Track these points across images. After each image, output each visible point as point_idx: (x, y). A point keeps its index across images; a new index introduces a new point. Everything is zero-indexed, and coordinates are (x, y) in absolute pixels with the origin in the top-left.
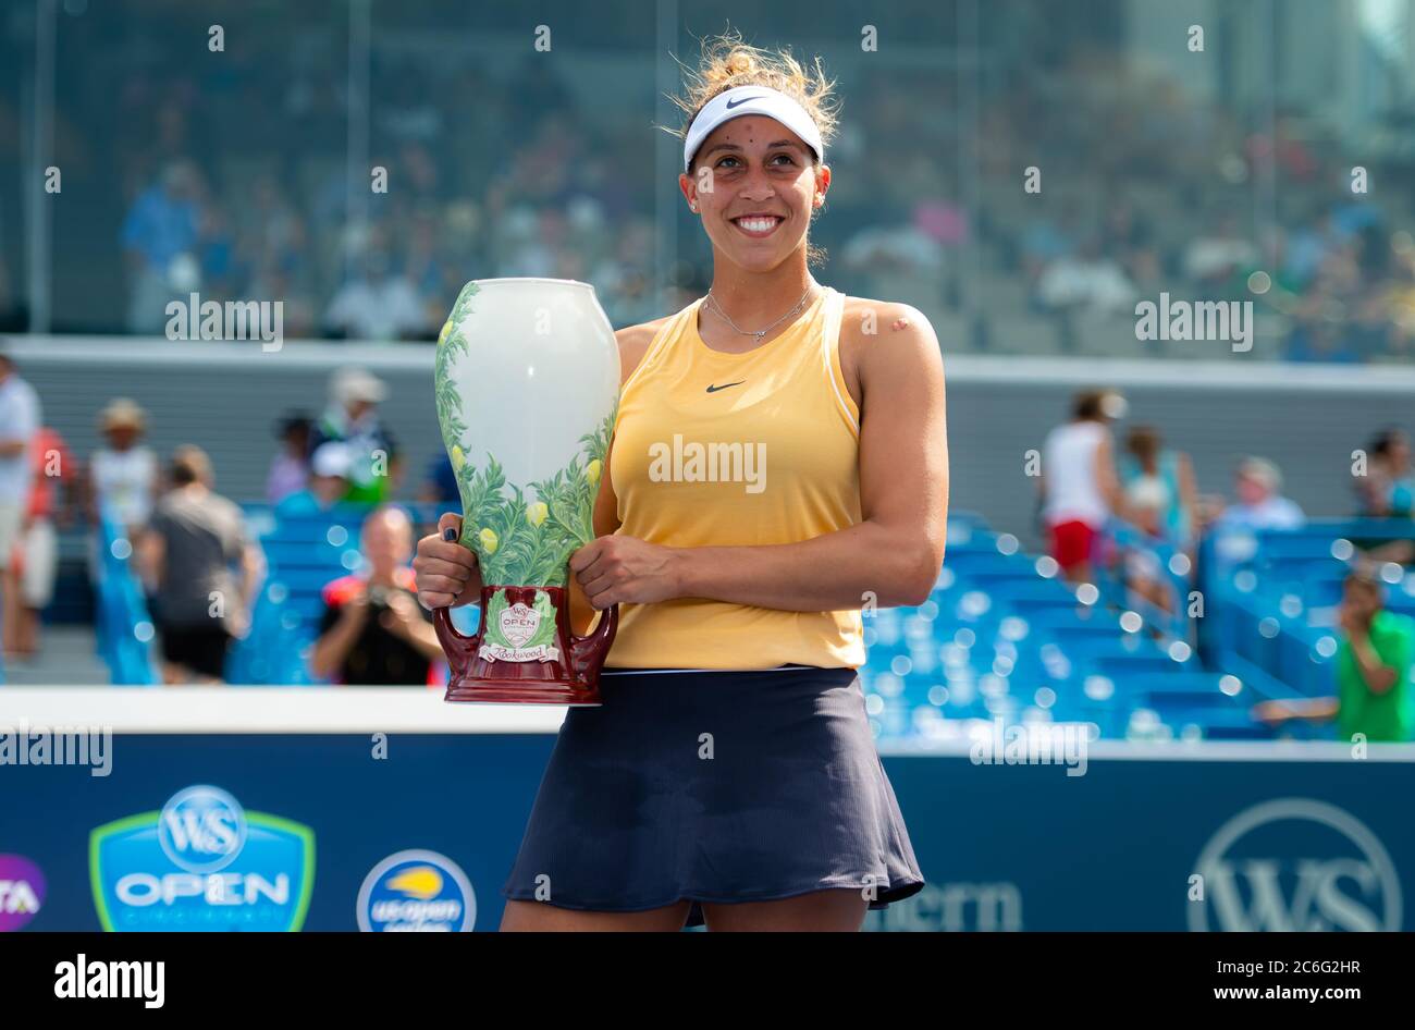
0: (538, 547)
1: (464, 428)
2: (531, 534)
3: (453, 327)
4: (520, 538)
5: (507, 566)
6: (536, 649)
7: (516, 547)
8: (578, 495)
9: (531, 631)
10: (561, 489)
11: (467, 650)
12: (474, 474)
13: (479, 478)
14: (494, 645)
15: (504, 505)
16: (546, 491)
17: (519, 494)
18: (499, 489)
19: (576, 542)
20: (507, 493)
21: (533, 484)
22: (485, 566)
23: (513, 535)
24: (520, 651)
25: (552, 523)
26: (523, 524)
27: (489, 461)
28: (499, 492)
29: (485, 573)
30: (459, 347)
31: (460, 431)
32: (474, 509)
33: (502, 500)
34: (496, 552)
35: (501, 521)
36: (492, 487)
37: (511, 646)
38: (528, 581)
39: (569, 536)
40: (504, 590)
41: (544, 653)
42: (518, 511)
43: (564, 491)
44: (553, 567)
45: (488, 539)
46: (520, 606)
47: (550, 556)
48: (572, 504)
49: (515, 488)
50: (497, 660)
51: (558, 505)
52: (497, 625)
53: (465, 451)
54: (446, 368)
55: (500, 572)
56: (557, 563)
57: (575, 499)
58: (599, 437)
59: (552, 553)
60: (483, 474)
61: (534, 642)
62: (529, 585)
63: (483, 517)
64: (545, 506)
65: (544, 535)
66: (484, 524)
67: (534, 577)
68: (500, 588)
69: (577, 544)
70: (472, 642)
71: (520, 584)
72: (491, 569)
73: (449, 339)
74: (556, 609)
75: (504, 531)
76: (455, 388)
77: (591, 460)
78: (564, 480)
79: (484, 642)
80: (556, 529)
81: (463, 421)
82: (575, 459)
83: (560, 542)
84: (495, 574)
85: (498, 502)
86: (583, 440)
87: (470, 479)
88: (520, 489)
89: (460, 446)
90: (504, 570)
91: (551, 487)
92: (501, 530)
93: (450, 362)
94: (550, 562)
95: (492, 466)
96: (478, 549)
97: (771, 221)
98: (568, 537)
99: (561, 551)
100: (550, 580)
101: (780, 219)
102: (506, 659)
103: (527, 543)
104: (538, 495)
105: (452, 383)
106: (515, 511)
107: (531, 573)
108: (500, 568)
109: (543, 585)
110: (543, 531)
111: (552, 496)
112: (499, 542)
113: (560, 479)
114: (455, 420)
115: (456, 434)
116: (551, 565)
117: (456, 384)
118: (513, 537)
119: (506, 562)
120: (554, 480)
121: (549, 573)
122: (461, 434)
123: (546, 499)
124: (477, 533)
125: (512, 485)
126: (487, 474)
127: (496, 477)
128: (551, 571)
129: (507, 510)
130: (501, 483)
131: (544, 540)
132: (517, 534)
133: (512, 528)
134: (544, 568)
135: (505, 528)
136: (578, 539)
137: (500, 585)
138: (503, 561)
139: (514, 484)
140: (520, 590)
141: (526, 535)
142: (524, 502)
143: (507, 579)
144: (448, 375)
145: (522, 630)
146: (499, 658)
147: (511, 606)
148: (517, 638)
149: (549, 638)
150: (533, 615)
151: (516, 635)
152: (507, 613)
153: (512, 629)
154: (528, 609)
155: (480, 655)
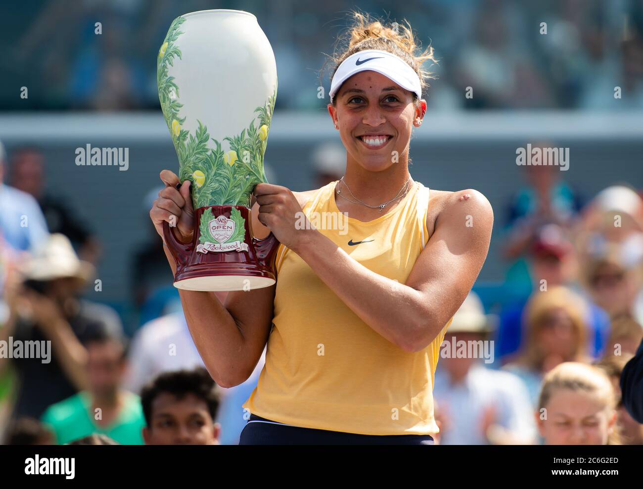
0: (232, 180)
1: (180, 107)
2: (227, 171)
3: (169, 45)
5: (212, 193)
6: (234, 244)
7: (217, 180)
8: (255, 147)
9: (230, 233)
10: (245, 142)
11: (187, 250)
12: (188, 136)
13: (191, 137)
14: (207, 243)
15: (209, 153)
16: (237, 144)
17: (219, 145)
18: (205, 143)
20: (211, 145)
21: (227, 139)
22: (197, 195)
23: (215, 172)
24: (223, 245)
25: (239, 164)
26: (221, 164)
27: (199, 125)
28: (205, 145)
29: (197, 200)
30: (175, 55)
31: (178, 109)
32: (189, 158)
33: (207, 150)
34: (204, 185)
35: (206, 165)
36: (201, 142)
37: (218, 243)
38: (226, 202)
39: (250, 173)
40: (211, 208)
41: (239, 246)
42: (218, 156)
43: (246, 143)
45: (199, 177)
46: (221, 217)
47: (239, 186)
48: (251, 153)
49: (216, 142)
50: (209, 252)
51: (243, 152)
52: (207, 230)
53: (181, 121)
54: (166, 70)
55: (207, 197)
56: (244, 190)
57: (253, 150)
58: (266, 110)
59: (240, 184)
60: (194, 135)
61: (232, 239)
62: (228, 205)
63: (194, 164)
64: (234, 153)
65: (235, 173)
66: (195, 168)
67: (230, 199)
68: (207, 208)
69: (255, 180)
70: (191, 245)
71: (221, 204)
72: (201, 197)
73: (166, 52)
74: (245, 220)
75: (210, 171)
76: (173, 81)
77: (262, 124)
78: (246, 136)
79: (199, 242)
80: (242, 168)
81: (180, 101)
82: (253, 123)
83: (245, 177)
84: (201, 201)
85: (204, 151)
86: (258, 109)
87: (185, 140)
88: (219, 142)
89: (177, 119)
90: (210, 196)
91: (238, 140)
92: (206, 171)
93: (169, 66)
94: (239, 190)
95: (200, 128)
97: (383, 138)
98: (249, 175)
99: (246, 183)
100: (239, 202)
102: (215, 251)
103: (224, 178)
104: (231, 146)
105: (171, 78)
106: (216, 156)
107: (228, 197)
108: (207, 195)
109: (235, 205)
110: (235, 169)
111: (240, 147)
112: (206, 178)
113: (244, 136)
114: (173, 102)
115: (174, 111)
116: (240, 192)
117: (174, 78)
118: (215, 174)
119: (211, 191)
120: (240, 136)
121: (239, 197)
122: (178, 111)
123: (236, 148)
124: (191, 174)
125: (213, 140)
126: (197, 134)
127: (203, 136)
128: (240, 196)
129: (210, 157)
130: (206, 139)
131: (235, 176)
132: (218, 172)
133: (214, 169)
134: (236, 194)
135: (210, 169)
136: (256, 176)
137: (208, 206)
138: (209, 191)
139: (215, 139)
140: (221, 208)
141: (225, 172)
142: (222, 151)
143: (212, 201)
144: (168, 74)
145: (224, 232)
146: (211, 250)
147: (216, 218)
148: (221, 238)
149: (241, 237)
150: (230, 223)
151: (221, 235)
152: (214, 223)
153: (218, 232)
154: (227, 219)
155: (197, 251)
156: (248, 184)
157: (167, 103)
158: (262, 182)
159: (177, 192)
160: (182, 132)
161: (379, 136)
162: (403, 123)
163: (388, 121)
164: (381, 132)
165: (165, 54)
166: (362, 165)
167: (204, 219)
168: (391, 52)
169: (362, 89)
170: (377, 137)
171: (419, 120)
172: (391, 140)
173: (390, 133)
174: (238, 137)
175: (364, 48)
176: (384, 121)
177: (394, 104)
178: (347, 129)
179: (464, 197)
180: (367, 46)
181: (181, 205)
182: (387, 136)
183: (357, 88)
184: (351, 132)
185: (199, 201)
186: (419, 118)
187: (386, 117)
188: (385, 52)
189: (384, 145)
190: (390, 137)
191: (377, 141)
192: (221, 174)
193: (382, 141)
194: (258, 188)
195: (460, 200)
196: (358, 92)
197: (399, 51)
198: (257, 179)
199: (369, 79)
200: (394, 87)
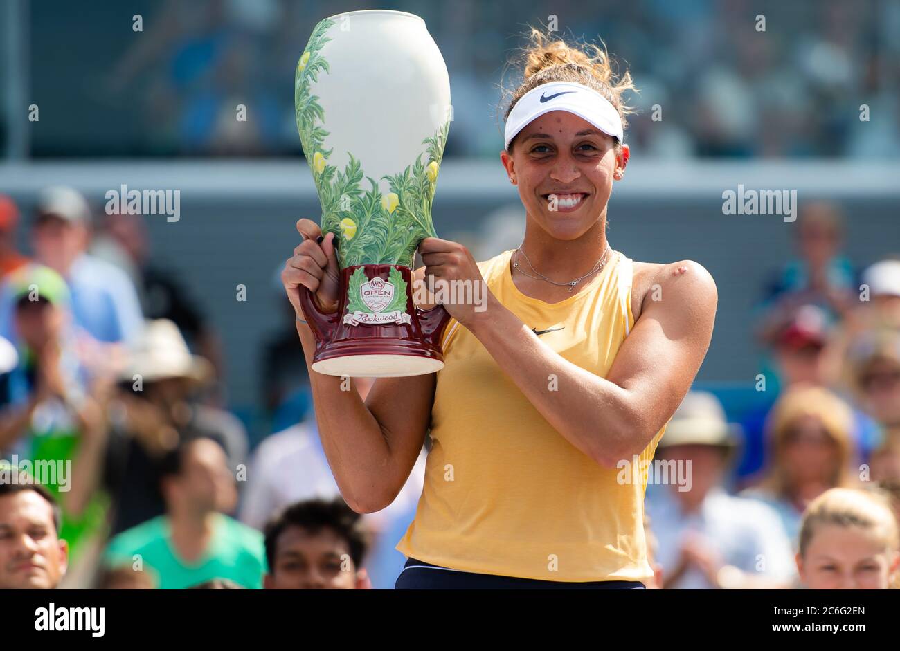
0: (391, 231)
1: (324, 135)
3: (311, 54)
5: (365, 248)
6: (393, 314)
7: (373, 231)
8: (421, 190)
9: (387, 300)
10: (409, 182)
11: (331, 322)
12: (335, 173)
13: (339, 175)
14: (357, 312)
15: (362, 196)
16: (398, 184)
17: (375, 186)
18: (358, 183)
19: (421, 229)
20: (365, 186)
21: (386, 177)
22: (346, 251)
23: (370, 221)
24: (379, 316)
25: (401, 212)
26: (378, 211)
27: (350, 160)
28: (357, 185)
29: (344, 257)
30: (321, 68)
31: (322, 137)
32: (336, 203)
33: (359, 192)
34: (355, 238)
35: (357, 211)
36: (351, 181)
37: (372, 312)
38: (383, 260)
39: (415, 224)
40: (363, 267)
41: (399, 317)
42: (374, 200)
43: (411, 184)
44: (404, 248)
45: (348, 228)
46: (377, 279)
47: (399, 239)
48: (417, 197)
49: (372, 182)
50: (360, 324)
51: (407, 196)
52: (358, 296)
53: (326, 154)
54: (307, 87)
55: (359, 253)
56: (406, 245)
57: (419, 193)
58: (436, 142)
59: (402, 237)
60: (343, 172)
61: (390, 308)
62: (384, 263)
63: (343, 208)
64: (396, 196)
65: (395, 222)
66: (344, 215)
67: (389, 256)
68: (359, 267)
69: (421, 232)
70: (336, 315)
71: (376, 262)
72: (350, 252)
73: (308, 64)
75: (363, 219)
76: (318, 102)
77: (432, 160)
78: (411, 175)
79: (347, 311)
80: (405, 217)
81: (325, 128)
82: (420, 157)
83: (408, 229)
84: (349, 257)
85: (356, 194)
86: (427, 141)
87: (331, 178)
88: (376, 182)
89: (321, 151)
90: (362, 252)
91: (401, 180)
92: (359, 219)
93: (311, 82)
94: (400, 245)
95: (352, 163)
99: (409, 237)
100: (400, 260)
102: (368, 322)
103: (381, 228)
104: (391, 187)
105: (315, 98)
106: (371, 200)
107: (386, 253)
108: (359, 250)
109: (395, 264)
110: (395, 217)
111: (402, 188)
112: (357, 228)
113: (408, 174)
114: (316, 129)
115: (317, 141)
116: (401, 247)
117: (318, 98)
118: (370, 223)
119: (364, 245)
120: (403, 174)
121: (399, 254)
122: (323, 140)
123: (397, 190)
124: (337, 223)
125: (369, 179)
126: (347, 171)
127: (354, 173)
128: (401, 252)
129: (364, 200)
130: (359, 178)
131: (396, 225)
132: (374, 220)
133: (369, 216)
134: (396, 249)
135: (363, 216)
136: (422, 227)
137: (359, 264)
138: (361, 244)
139: (370, 178)
140: (377, 268)
141: (381, 221)
142: (379, 193)
143: (365, 258)
144: (310, 93)
145: (380, 299)
146: (362, 322)
147: (370, 280)
148: (376, 306)
149: (402, 306)
150: (388, 287)
151: (375, 303)
152: (367, 286)
153: (372, 299)
154: (384, 282)
155: (344, 323)
156: (412, 237)
157: (308, 130)
158: (430, 236)
159: (317, 246)
160: (326, 168)
161: (572, 194)
162: (601, 177)
163: (584, 175)
164: (574, 190)
165: (307, 67)
166: (550, 232)
167: (354, 281)
168: (584, 84)
169: (548, 133)
170: (570, 196)
171: (620, 171)
172: (587, 201)
173: (586, 190)
174: (401, 176)
175: (550, 79)
176: (578, 175)
177: (590, 153)
178: (530, 186)
179: (680, 270)
180: (553, 76)
181: (322, 263)
182: (582, 194)
183: (542, 132)
184: (535, 190)
185: (348, 257)
186: (620, 168)
187: (580, 170)
188: (577, 84)
189: (578, 205)
190: (585, 196)
191: (570, 202)
192: (377, 223)
193: (575, 201)
194: (425, 244)
195: (674, 274)
196: (544, 137)
197: (594, 82)
198: (424, 231)
199: (559, 121)
200: (591, 130)
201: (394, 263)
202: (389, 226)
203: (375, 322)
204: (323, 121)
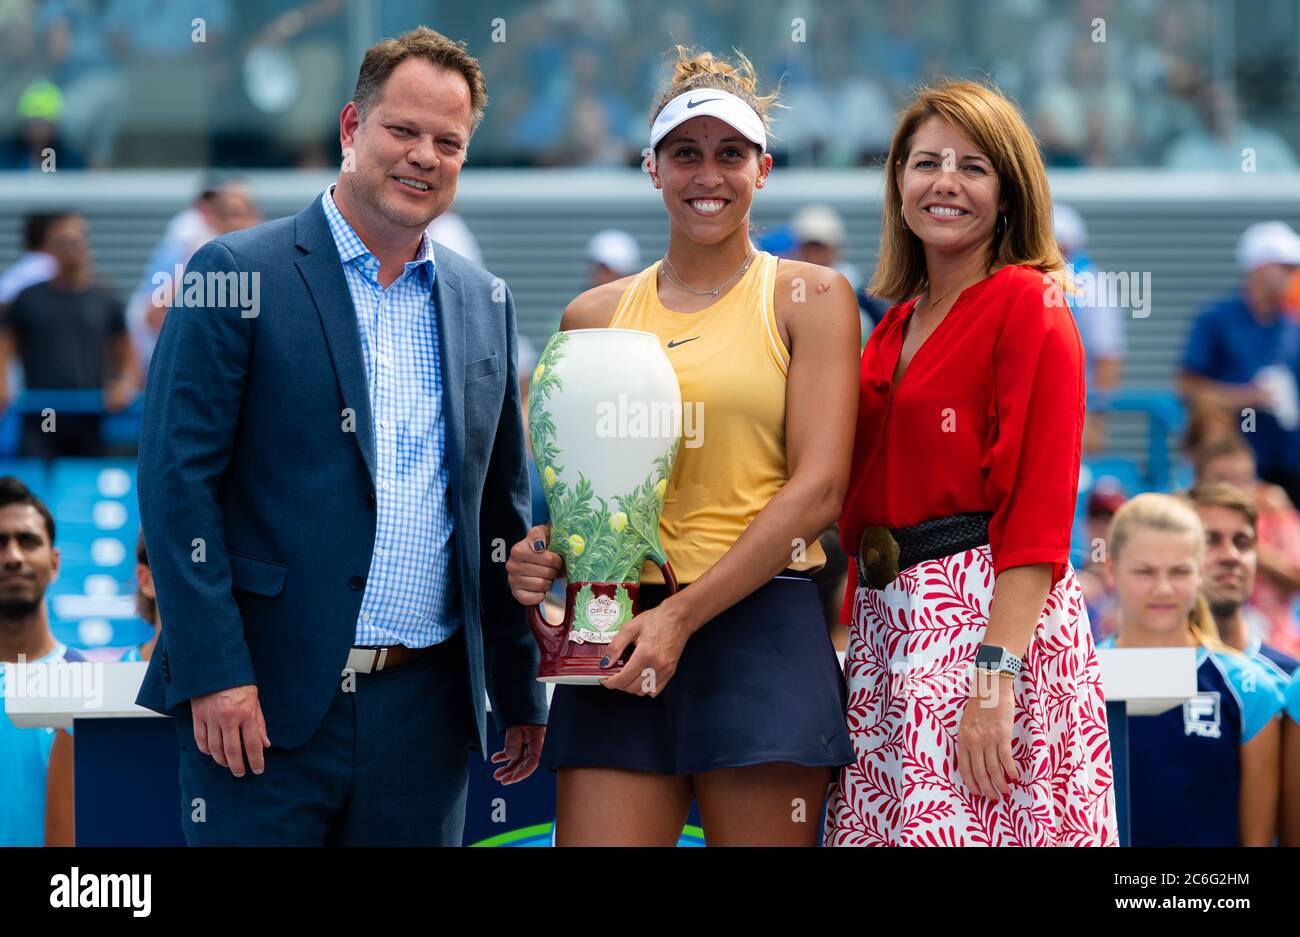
0: (619, 550)
1: (558, 452)
3: (546, 369)
4: (604, 542)
5: (592, 565)
7: (601, 549)
8: (650, 508)
9: (613, 619)
10: (638, 502)
11: (557, 636)
12: (566, 490)
13: (570, 492)
14: (583, 630)
15: (591, 515)
16: (626, 504)
17: (605, 505)
18: (588, 502)
19: (647, 546)
20: (594, 505)
21: (616, 497)
22: (572, 566)
23: (599, 539)
24: (603, 635)
25: (630, 530)
26: (606, 530)
27: (580, 478)
28: (587, 504)
29: (572, 572)
30: (554, 385)
31: (554, 454)
32: (564, 519)
33: (589, 511)
34: (583, 555)
35: (586, 529)
36: (582, 500)
37: (597, 631)
38: (610, 577)
39: (642, 541)
40: (590, 584)
42: (603, 519)
43: (640, 504)
44: (630, 567)
45: (576, 543)
46: (604, 597)
47: (626, 558)
48: (645, 515)
49: (602, 501)
50: (585, 642)
51: (635, 515)
52: (584, 613)
53: (558, 471)
54: (540, 401)
55: (586, 570)
56: (633, 563)
57: (648, 511)
58: (667, 461)
59: (629, 555)
60: (573, 490)
61: (616, 627)
62: (612, 582)
63: (572, 526)
64: (624, 516)
65: (623, 541)
66: (573, 531)
67: (615, 575)
68: (586, 584)
69: (649, 549)
70: (562, 629)
71: (603, 580)
72: (577, 567)
73: (542, 379)
74: (632, 600)
75: (591, 536)
76: (551, 418)
77: (661, 479)
78: (641, 495)
79: (573, 628)
80: (633, 535)
81: (556, 445)
82: (649, 478)
83: (635, 547)
84: (576, 572)
85: (586, 512)
86: (656, 461)
87: (561, 494)
88: (605, 501)
89: (552, 466)
90: (590, 569)
91: (630, 500)
92: (587, 537)
93: (545, 398)
94: (627, 562)
95: (582, 482)
96: (566, 552)
97: (719, 203)
98: (641, 543)
99: (636, 554)
100: (627, 578)
101: (727, 202)
102: (593, 641)
103: (610, 546)
104: (620, 507)
105: (547, 414)
106: (600, 519)
107: (613, 572)
108: (586, 567)
109: (622, 582)
110: (623, 536)
111: (631, 508)
112: (586, 545)
113: (637, 494)
114: (549, 445)
115: (549, 458)
116: (628, 565)
117: (554, 417)
118: (598, 541)
119: (592, 562)
120: (632, 494)
121: (627, 572)
122: (555, 456)
123: (626, 509)
124: (566, 536)
125: (598, 498)
126: (577, 489)
127: (585, 491)
128: (628, 570)
129: (593, 519)
130: (589, 497)
131: (624, 544)
132: (603, 539)
133: (597, 535)
134: (623, 567)
135: (592, 534)
136: (650, 544)
137: (586, 581)
138: (589, 562)
139: (600, 497)
140: (603, 585)
141: (610, 539)
142: (608, 512)
143: (593, 576)
144: (543, 408)
145: (605, 617)
146: (587, 640)
147: (596, 598)
148: (601, 624)
150: (614, 605)
151: (601, 621)
152: (593, 604)
153: (598, 617)
154: (610, 600)
155: (570, 639)
156: (639, 554)
157: (540, 443)
160: (557, 483)
165: (541, 383)
166: (691, 236)
167: (581, 598)
169: (694, 138)
173: (728, 196)
174: (630, 496)
175: (698, 86)
177: (734, 160)
178: (674, 190)
180: (701, 84)
182: (724, 199)
183: (688, 136)
184: (679, 194)
185: (576, 573)
186: (762, 177)
189: (720, 211)
196: (689, 142)
197: (740, 91)
198: (651, 548)
200: (736, 137)
201: (620, 581)
202: (617, 545)
203: (600, 642)
204: (555, 438)
